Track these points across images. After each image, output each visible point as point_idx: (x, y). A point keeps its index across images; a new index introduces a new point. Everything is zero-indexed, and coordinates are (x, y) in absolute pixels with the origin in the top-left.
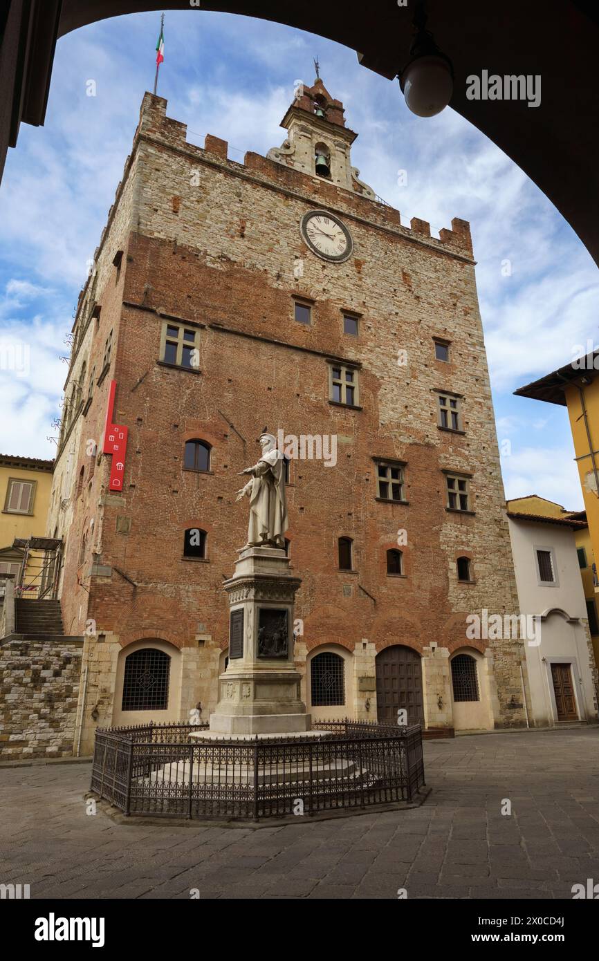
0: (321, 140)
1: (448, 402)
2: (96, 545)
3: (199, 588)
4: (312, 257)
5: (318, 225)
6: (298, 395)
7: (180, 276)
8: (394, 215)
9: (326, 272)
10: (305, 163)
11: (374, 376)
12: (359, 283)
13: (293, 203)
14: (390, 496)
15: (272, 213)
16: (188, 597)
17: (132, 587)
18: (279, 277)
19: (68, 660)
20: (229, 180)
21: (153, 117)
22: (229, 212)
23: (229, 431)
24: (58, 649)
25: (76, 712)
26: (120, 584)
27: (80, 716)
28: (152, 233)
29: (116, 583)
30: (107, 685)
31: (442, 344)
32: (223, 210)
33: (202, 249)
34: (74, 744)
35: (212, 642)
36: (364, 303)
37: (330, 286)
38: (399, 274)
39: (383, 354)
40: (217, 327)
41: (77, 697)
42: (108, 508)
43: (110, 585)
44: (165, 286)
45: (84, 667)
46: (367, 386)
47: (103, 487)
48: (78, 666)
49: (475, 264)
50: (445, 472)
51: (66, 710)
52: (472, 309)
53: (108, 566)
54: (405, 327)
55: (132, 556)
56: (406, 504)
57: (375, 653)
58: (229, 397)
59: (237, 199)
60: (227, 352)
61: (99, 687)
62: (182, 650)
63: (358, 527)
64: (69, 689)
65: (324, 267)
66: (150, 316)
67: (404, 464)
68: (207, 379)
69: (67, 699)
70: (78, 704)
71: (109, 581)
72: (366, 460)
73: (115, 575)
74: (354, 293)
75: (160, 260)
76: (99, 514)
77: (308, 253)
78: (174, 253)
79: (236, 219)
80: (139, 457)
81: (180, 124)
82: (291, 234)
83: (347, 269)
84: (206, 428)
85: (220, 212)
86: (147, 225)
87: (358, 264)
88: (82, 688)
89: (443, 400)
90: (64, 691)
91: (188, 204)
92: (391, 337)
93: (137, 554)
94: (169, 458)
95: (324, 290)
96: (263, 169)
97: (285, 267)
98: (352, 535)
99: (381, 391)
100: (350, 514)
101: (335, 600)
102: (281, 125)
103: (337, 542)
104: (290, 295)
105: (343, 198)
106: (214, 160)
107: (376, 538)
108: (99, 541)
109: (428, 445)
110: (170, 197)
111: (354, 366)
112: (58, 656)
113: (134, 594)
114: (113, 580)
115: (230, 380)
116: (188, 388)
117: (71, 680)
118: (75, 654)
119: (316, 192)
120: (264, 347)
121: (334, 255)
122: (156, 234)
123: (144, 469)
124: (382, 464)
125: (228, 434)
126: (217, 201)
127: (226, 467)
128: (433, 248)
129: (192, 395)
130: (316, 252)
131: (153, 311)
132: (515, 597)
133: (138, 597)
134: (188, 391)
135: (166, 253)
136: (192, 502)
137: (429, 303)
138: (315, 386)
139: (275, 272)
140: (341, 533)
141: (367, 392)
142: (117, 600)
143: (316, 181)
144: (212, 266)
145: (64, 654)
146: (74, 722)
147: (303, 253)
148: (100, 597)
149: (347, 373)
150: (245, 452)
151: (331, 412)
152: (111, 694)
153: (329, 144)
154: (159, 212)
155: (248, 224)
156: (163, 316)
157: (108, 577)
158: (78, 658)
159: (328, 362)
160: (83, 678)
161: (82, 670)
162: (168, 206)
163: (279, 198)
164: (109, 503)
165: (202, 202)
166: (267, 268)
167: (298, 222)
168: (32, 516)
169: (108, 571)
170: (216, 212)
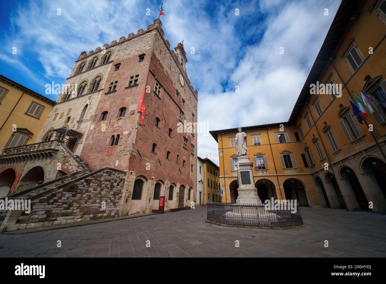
0: (182, 58)
3: (154, 162)
5: (181, 76)
6: (175, 115)
7: (160, 71)
8: (190, 83)
9: (181, 88)
10: (180, 61)
11: (185, 117)
12: (185, 94)
13: (178, 68)
14: (185, 147)
15: (175, 68)
17: (140, 158)
18: (175, 84)
19: (121, 180)
20: (169, 54)
22: (169, 62)
23: (164, 118)
24: (119, 175)
25: (121, 200)
26: (138, 156)
27: (122, 201)
29: (137, 155)
30: (131, 190)
31: (193, 115)
32: (168, 60)
33: (164, 67)
34: (119, 212)
35: (154, 179)
36: (185, 99)
37: (181, 92)
38: (189, 96)
39: (186, 113)
40: (165, 89)
41: (122, 194)
42: (138, 130)
43: (135, 156)
44: (157, 71)
45: (126, 183)
46: (184, 119)
47: (138, 122)
48: (124, 182)
49: (198, 101)
50: (192, 144)
51: (119, 199)
53: (136, 149)
54: (189, 108)
55: (141, 147)
56: (187, 150)
57: (179, 186)
58: (164, 109)
59: (170, 60)
60: (165, 97)
61: (129, 191)
62: (148, 180)
63: (180, 153)
64: (120, 190)
67: (187, 140)
68: (161, 101)
69: (120, 195)
70: (122, 196)
71: (135, 154)
72: (183, 137)
73: (137, 152)
74: (184, 96)
75: (157, 64)
76: (136, 131)
78: (159, 64)
79: (170, 64)
80: (147, 117)
81: (164, 33)
82: (177, 75)
84: (160, 115)
86: (155, 52)
87: (185, 90)
88: (124, 191)
90: (119, 191)
91: (163, 53)
92: (188, 110)
93: (143, 147)
94: (153, 120)
96: (174, 56)
98: (179, 155)
100: (179, 150)
104: (176, 89)
105: (184, 73)
106: (168, 47)
107: (182, 157)
108: (135, 140)
109: (190, 137)
110: (160, 49)
111: (183, 113)
112: (119, 178)
113: (141, 160)
115: (165, 105)
117: (121, 188)
118: (124, 178)
119: (181, 68)
120: (172, 100)
121: (182, 85)
122: (156, 56)
123: (147, 121)
124: (185, 139)
126: (167, 57)
127: (162, 128)
128: (194, 94)
129: (159, 105)
130: (180, 83)
131: (154, 76)
132: (197, 176)
133: (141, 161)
134: (158, 103)
136: (155, 135)
137: (192, 105)
138: (177, 114)
139: (174, 82)
140: (178, 154)
142: (137, 161)
143: (181, 66)
144: (165, 73)
145: (121, 177)
146: (120, 204)
147: (178, 81)
148: (133, 159)
150: (166, 125)
152: (131, 194)
154: (157, 51)
155: (171, 67)
156: (156, 79)
157: (136, 153)
158: (124, 179)
159: (180, 110)
160: (125, 187)
161: (125, 184)
162: (159, 51)
163: (176, 65)
164: (139, 128)
165: (165, 55)
166: (173, 80)
167: (178, 73)
168: (39, 119)
169: (136, 151)
170: (166, 59)
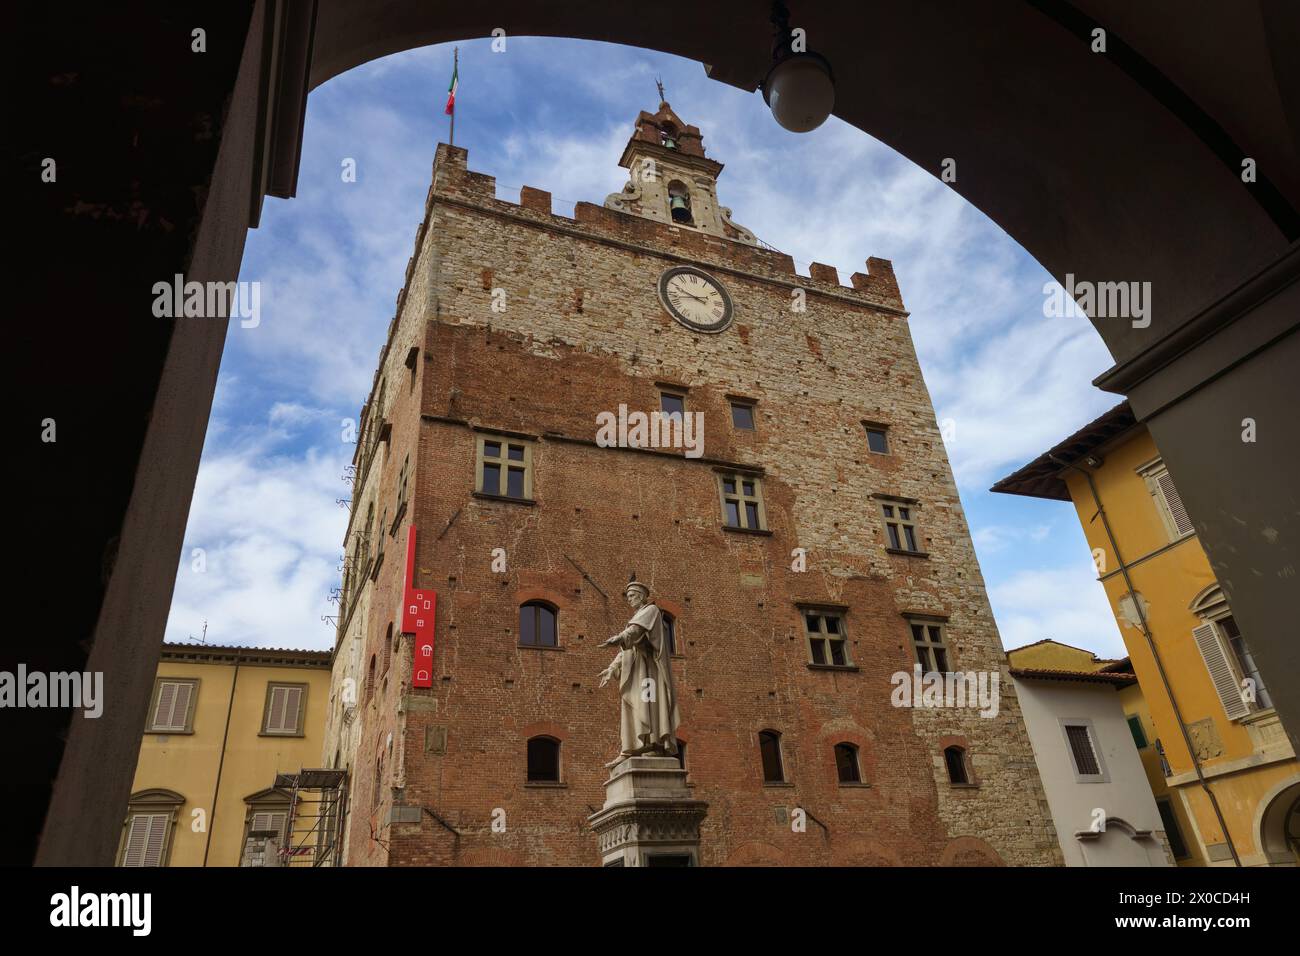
0: (676, 177)
1: (897, 512)
2: (396, 775)
3: (553, 831)
4: (678, 329)
5: (681, 285)
6: (677, 522)
7: (497, 373)
8: (785, 262)
9: (699, 347)
10: (657, 209)
11: (784, 485)
12: (748, 357)
13: (645, 261)
14: (830, 661)
15: (618, 277)
16: (538, 845)
17: (452, 838)
18: (635, 360)
20: (556, 241)
21: (449, 173)
22: (559, 282)
23: (581, 583)
26: (434, 834)
28: (457, 320)
29: (429, 833)
31: (877, 430)
32: (551, 280)
33: (525, 333)
36: (758, 383)
37: (707, 366)
38: (802, 340)
39: (793, 452)
40: (554, 438)
42: (413, 715)
43: (419, 837)
44: (478, 388)
46: (775, 499)
47: (403, 683)
49: (907, 315)
50: (907, 616)
52: (912, 377)
53: (415, 805)
54: (819, 412)
55: (451, 788)
56: (855, 670)
58: (578, 534)
59: (569, 264)
60: (571, 471)
63: (786, 713)
65: (696, 341)
66: (459, 431)
67: (844, 610)
68: (545, 511)
71: (416, 830)
72: (787, 608)
73: (428, 820)
74: (742, 372)
75: (470, 354)
76: (399, 726)
77: (672, 324)
78: (488, 343)
79: (570, 289)
80: (454, 634)
81: (486, 178)
82: (646, 301)
83: (728, 340)
84: (548, 582)
85: (547, 283)
86: (449, 310)
87: (743, 332)
89: (889, 510)
91: (503, 277)
92: (802, 426)
93: (458, 784)
94: (498, 631)
95: (700, 371)
96: (600, 221)
97: (641, 346)
98: (779, 725)
99: (797, 506)
100: (772, 694)
101: (763, 833)
102: (620, 164)
103: (757, 738)
104: (652, 383)
105: (712, 247)
106: (535, 217)
107: (816, 727)
108: (400, 768)
109: (876, 578)
110: (479, 271)
111: (753, 473)
113: (457, 847)
114: (423, 828)
115: (578, 510)
116: (519, 527)
119: (675, 244)
120: (622, 458)
121: (709, 323)
122: (462, 321)
123: (461, 651)
124: (812, 613)
125: (581, 588)
126: (542, 268)
127: (581, 637)
128: (846, 300)
129: (525, 537)
130: (683, 321)
131: (464, 424)
133: (463, 852)
134: (519, 532)
135: (477, 343)
136: (535, 696)
137: (849, 375)
138: (700, 506)
139: (629, 354)
140: (761, 724)
141: (777, 507)
143: (675, 229)
144: (541, 354)
147: (666, 325)
149: (744, 484)
150: (607, 612)
151: (728, 542)
153: (686, 180)
154: (464, 292)
155: (587, 295)
156: (478, 430)
157: (416, 824)
159: (716, 470)
162: (476, 282)
163: (626, 256)
164: (414, 707)
165: (522, 272)
166: (617, 349)
167: (655, 285)
168: (302, 737)
169: (416, 814)
170: (541, 283)
